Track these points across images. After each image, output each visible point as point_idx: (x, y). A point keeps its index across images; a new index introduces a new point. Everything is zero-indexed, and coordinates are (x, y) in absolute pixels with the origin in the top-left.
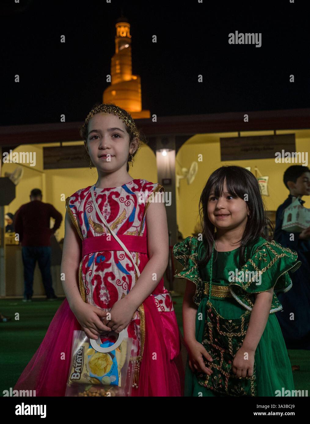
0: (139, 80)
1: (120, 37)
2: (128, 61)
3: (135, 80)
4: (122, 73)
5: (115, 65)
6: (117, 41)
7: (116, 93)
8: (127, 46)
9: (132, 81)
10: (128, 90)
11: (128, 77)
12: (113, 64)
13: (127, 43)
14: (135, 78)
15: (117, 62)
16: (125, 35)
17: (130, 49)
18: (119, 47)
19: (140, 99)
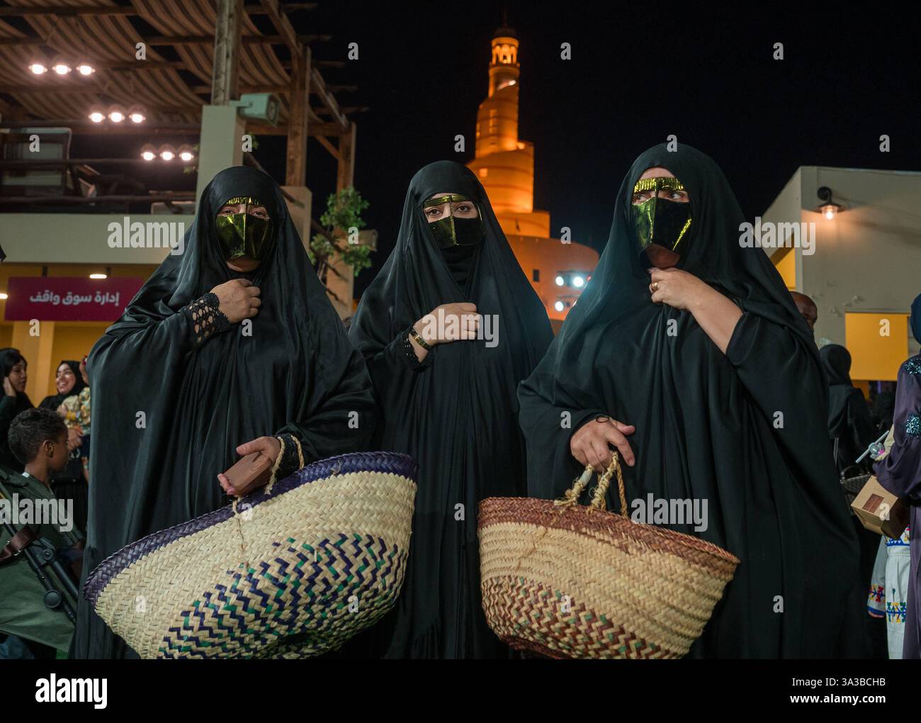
0: (531, 150)
1: (498, 63)
2: (513, 112)
3: (523, 150)
4: (499, 135)
5: (488, 118)
6: (492, 72)
7: (488, 173)
8: (512, 83)
9: (518, 151)
10: (512, 169)
11: (511, 143)
12: (480, 115)
13: (510, 77)
14: (521, 146)
15: (492, 112)
16: (509, 61)
17: (517, 89)
18: (497, 84)
19: (530, 187)
